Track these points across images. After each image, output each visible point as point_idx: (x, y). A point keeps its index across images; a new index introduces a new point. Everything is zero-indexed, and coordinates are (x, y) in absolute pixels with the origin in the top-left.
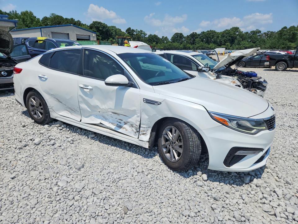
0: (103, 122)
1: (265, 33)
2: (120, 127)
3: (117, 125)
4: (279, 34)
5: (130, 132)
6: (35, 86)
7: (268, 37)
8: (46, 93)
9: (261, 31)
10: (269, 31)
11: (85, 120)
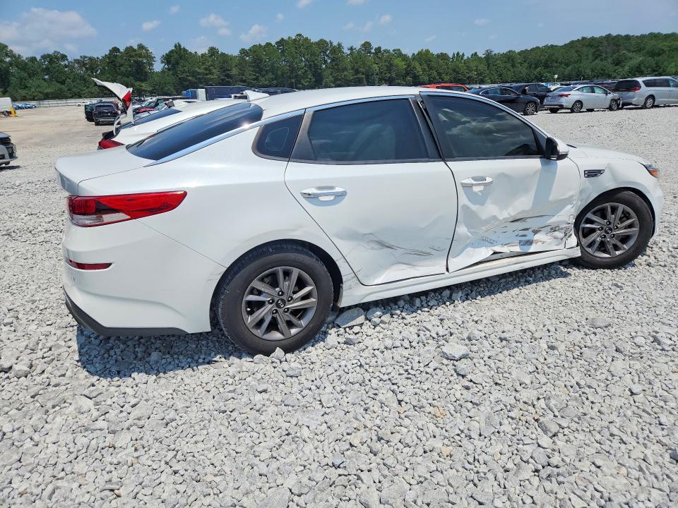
0: (498, 249)
1: (77, 61)
2: (530, 243)
3: (520, 241)
4: (109, 63)
5: (550, 243)
6: (295, 230)
7: (87, 69)
8: (341, 239)
9: (66, 56)
10: (85, 57)
11: (455, 263)
